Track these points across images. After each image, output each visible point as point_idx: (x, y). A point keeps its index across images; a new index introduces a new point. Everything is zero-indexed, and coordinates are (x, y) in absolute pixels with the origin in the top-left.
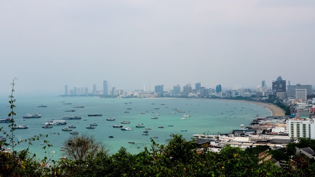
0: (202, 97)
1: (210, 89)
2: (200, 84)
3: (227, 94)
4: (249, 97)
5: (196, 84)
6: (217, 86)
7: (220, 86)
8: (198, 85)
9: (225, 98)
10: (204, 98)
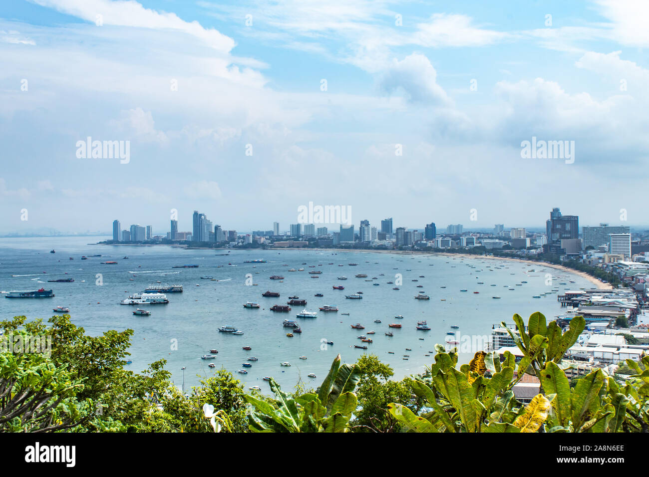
0: (401, 249)
1: (414, 231)
2: (392, 222)
3: (450, 241)
4: (500, 249)
5: (382, 221)
6: (427, 225)
7: (433, 225)
8: (387, 224)
9: (449, 251)
10: (405, 249)
